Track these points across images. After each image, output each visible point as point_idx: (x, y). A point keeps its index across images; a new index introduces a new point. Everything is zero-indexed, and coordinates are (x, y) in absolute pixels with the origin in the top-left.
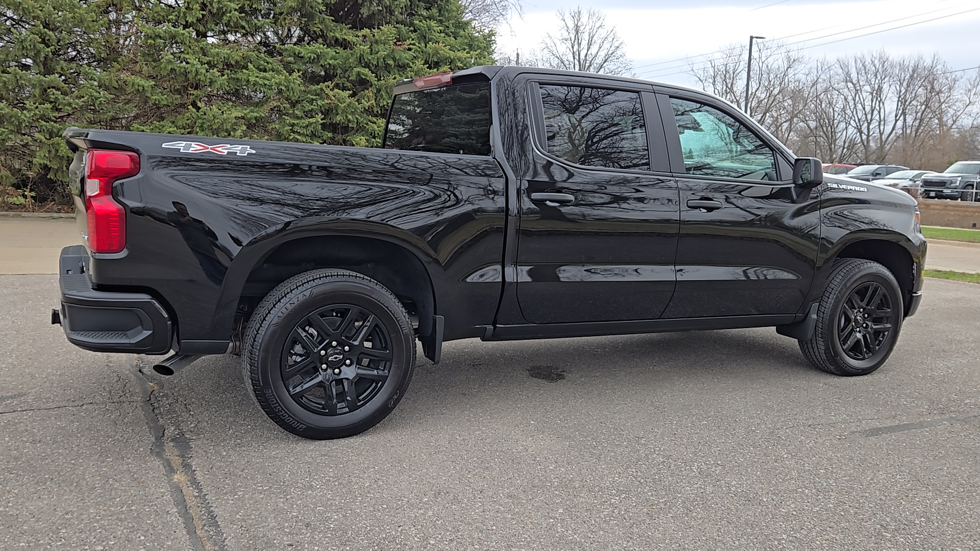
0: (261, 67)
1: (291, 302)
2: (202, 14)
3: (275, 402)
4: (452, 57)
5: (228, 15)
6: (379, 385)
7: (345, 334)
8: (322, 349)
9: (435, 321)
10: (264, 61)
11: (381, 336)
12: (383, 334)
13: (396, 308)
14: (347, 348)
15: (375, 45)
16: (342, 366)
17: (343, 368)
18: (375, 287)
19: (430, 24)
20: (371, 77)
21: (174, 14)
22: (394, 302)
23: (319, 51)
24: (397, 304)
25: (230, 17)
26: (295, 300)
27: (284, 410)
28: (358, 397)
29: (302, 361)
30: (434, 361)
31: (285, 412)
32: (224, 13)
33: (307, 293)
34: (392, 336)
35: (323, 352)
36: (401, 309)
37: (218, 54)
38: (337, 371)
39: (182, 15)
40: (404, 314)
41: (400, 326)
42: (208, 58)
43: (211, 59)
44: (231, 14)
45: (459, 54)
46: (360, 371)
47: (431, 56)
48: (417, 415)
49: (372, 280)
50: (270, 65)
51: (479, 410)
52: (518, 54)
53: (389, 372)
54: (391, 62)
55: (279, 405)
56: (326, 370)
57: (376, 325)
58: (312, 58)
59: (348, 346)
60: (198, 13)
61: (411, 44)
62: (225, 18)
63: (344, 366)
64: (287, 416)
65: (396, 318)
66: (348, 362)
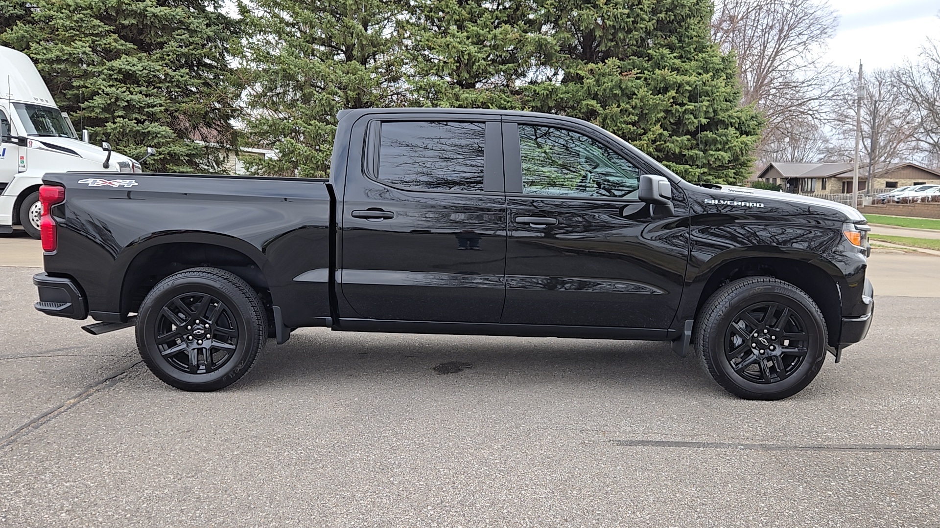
0: (502, 106)
2: (456, 66)
4: (679, 82)
5: (477, 64)
10: (505, 100)
15: (601, 78)
19: (662, 52)
20: (598, 107)
21: (435, 68)
23: (550, 87)
25: (479, 65)
32: (474, 63)
37: (466, 99)
39: (441, 68)
42: (459, 103)
43: (461, 103)
44: (479, 64)
45: (687, 78)
47: (659, 82)
50: (509, 104)
52: (861, 65)
54: (618, 92)
58: (545, 94)
60: (452, 65)
61: (637, 73)
62: (474, 67)
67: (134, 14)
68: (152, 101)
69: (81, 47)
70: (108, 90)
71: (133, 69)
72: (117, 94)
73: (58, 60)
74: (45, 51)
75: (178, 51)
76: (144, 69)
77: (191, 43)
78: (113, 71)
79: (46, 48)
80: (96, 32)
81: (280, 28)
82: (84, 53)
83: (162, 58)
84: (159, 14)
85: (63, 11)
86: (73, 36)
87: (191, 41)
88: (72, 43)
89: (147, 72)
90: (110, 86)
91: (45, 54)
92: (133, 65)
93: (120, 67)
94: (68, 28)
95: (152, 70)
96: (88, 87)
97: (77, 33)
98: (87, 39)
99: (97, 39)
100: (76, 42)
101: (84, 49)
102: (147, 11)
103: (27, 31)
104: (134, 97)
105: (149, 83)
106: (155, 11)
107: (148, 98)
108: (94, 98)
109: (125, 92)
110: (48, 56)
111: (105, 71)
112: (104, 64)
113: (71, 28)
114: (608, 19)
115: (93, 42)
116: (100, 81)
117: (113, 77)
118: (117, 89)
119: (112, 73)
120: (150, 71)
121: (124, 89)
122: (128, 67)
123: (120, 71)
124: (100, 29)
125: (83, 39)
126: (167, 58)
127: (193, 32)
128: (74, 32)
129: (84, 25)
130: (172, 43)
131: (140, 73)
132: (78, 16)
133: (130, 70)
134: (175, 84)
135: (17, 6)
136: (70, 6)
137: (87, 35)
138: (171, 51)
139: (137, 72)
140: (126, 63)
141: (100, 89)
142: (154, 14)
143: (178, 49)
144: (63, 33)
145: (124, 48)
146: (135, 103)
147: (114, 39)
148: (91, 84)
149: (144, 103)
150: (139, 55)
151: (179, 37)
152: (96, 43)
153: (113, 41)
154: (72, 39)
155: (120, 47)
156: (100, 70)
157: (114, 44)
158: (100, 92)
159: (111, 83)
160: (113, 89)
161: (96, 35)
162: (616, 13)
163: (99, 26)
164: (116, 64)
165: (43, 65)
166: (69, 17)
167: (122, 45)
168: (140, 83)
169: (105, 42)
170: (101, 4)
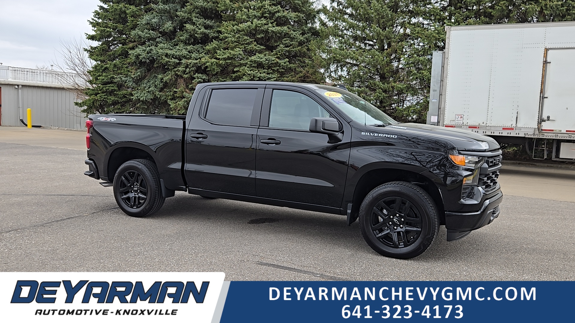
67: (263, 31)
68: (270, 76)
69: (238, 51)
70: (249, 72)
71: (261, 60)
72: (254, 74)
73: (229, 58)
74: (223, 54)
75: (284, 50)
76: (266, 60)
77: (291, 45)
78: (252, 62)
79: (223, 52)
80: (246, 42)
81: (336, 33)
82: (240, 54)
83: (277, 54)
84: (275, 31)
85: (231, 33)
86: (236, 46)
87: (291, 44)
88: (235, 49)
89: (268, 61)
90: (251, 71)
91: (223, 55)
92: (261, 58)
93: (255, 60)
94: (234, 42)
95: (270, 60)
96: (241, 72)
97: (238, 44)
98: (242, 46)
99: (247, 46)
100: (237, 48)
101: (239, 52)
102: (269, 29)
103: (217, 45)
104: (261, 75)
105: (269, 67)
106: (273, 29)
107: (268, 75)
108: (243, 77)
109: (257, 73)
110: (224, 56)
111: (249, 63)
112: (248, 59)
113: (235, 41)
114: (546, 10)
115: (245, 48)
116: (246, 68)
117: (252, 65)
118: (254, 72)
119: (252, 63)
120: (269, 61)
121: (257, 71)
122: (259, 60)
123: (255, 62)
124: (248, 41)
125: (240, 47)
126: (279, 54)
127: (292, 39)
128: (236, 43)
129: (240, 40)
130: (281, 45)
131: (264, 62)
132: (238, 35)
133: (260, 61)
134: (281, 67)
135: (215, 32)
136: (235, 30)
137: (242, 45)
138: (280, 50)
139: (263, 62)
140: (258, 58)
141: (246, 72)
142: (272, 31)
143: (284, 48)
144: (231, 44)
145: (259, 49)
146: (262, 78)
147: (255, 45)
148: (242, 70)
149: (266, 78)
150: (265, 53)
151: (285, 42)
152: (246, 48)
153: (254, 46)
154: (235, 47)
155: (258, 48)
156: (246, 62)
157: (255, 47)
158: (246, 74)
159: (251, 69)
160: (252, 72)
161: (246, 44)
162: (552, 5)
163: (247, 39)
164: (253, 58)
165: (222, 61)
166: (234, 36)
167: (258, 47)
168: (265, 67)
169: (250, 47)
170: (248, 28)
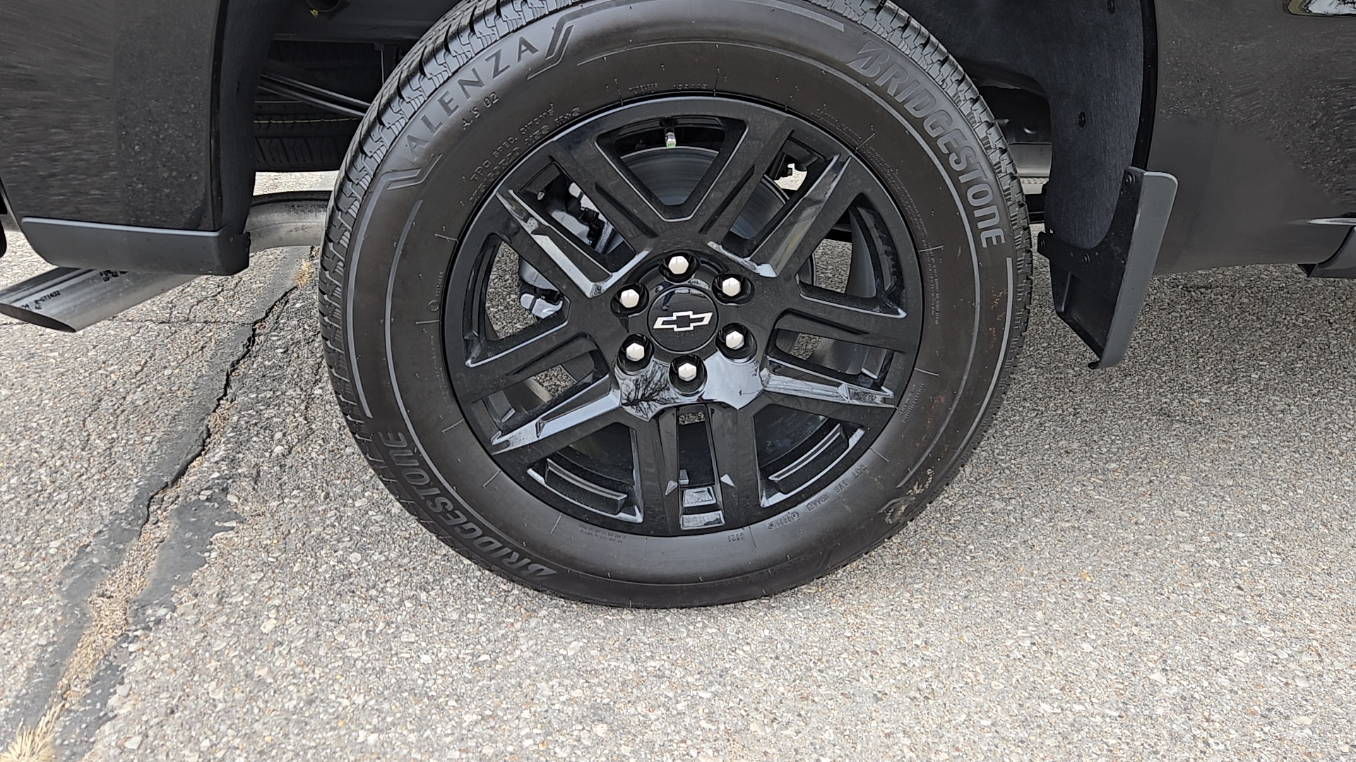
1: (466, 75)
3: (427, 479)
6: (853, 441)
7: (720, 228)
8: (627, 283)
9: (1130, 195)
11: (881, 247)
12: (889, 240)
13: (961, 125)
14: (731, 286)
16: (709, 353)
17: (715, 362)
18: (895, 38)
22: (954, 102)
24: (966, 107)
26: (483, 67)
27: (465, 512)
28: (766, 472)
29: (556, 318)
30: (1099, 351)
31: (471, 518)
33: (541, 36)
34: (928, 250)
35: (630, 298)
36: (982, 131)
38: (687, 371)
40: (995, 157)
41: (969, 209)
46: (780, 384)
48: (998, 505)
49: (914, 22)
51: (1234, 514)
53: (900, 395)
55: (444, 492)
56: (643, 363)
57: (862, 200)
59: (737, 277)
63: (719, 356)
64: (479, 532)
65: (954, 175)
66: (734, 339)
